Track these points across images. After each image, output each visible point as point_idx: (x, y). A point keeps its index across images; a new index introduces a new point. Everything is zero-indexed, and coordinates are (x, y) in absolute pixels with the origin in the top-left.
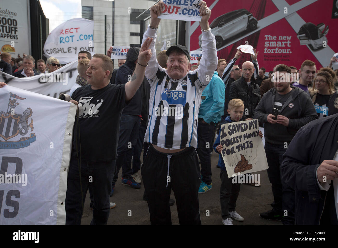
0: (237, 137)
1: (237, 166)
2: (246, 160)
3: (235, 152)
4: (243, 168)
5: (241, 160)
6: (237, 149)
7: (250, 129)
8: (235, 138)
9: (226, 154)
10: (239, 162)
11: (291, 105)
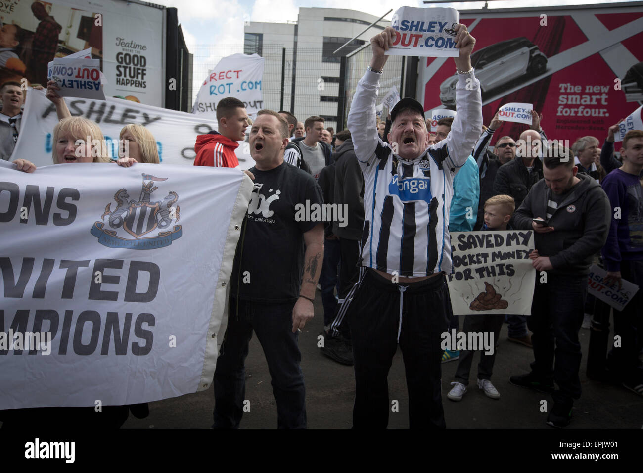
0: (478, 255)
1: (478, 299)
2: (497, 293)
3: (472, 278)
4: (490, 304)
5: (485, 292)
6: (478, 274)
7: (509, 244)
8: (474, 256)
9: (454, 279)
10: (481, 294)
11: (571, 209)
